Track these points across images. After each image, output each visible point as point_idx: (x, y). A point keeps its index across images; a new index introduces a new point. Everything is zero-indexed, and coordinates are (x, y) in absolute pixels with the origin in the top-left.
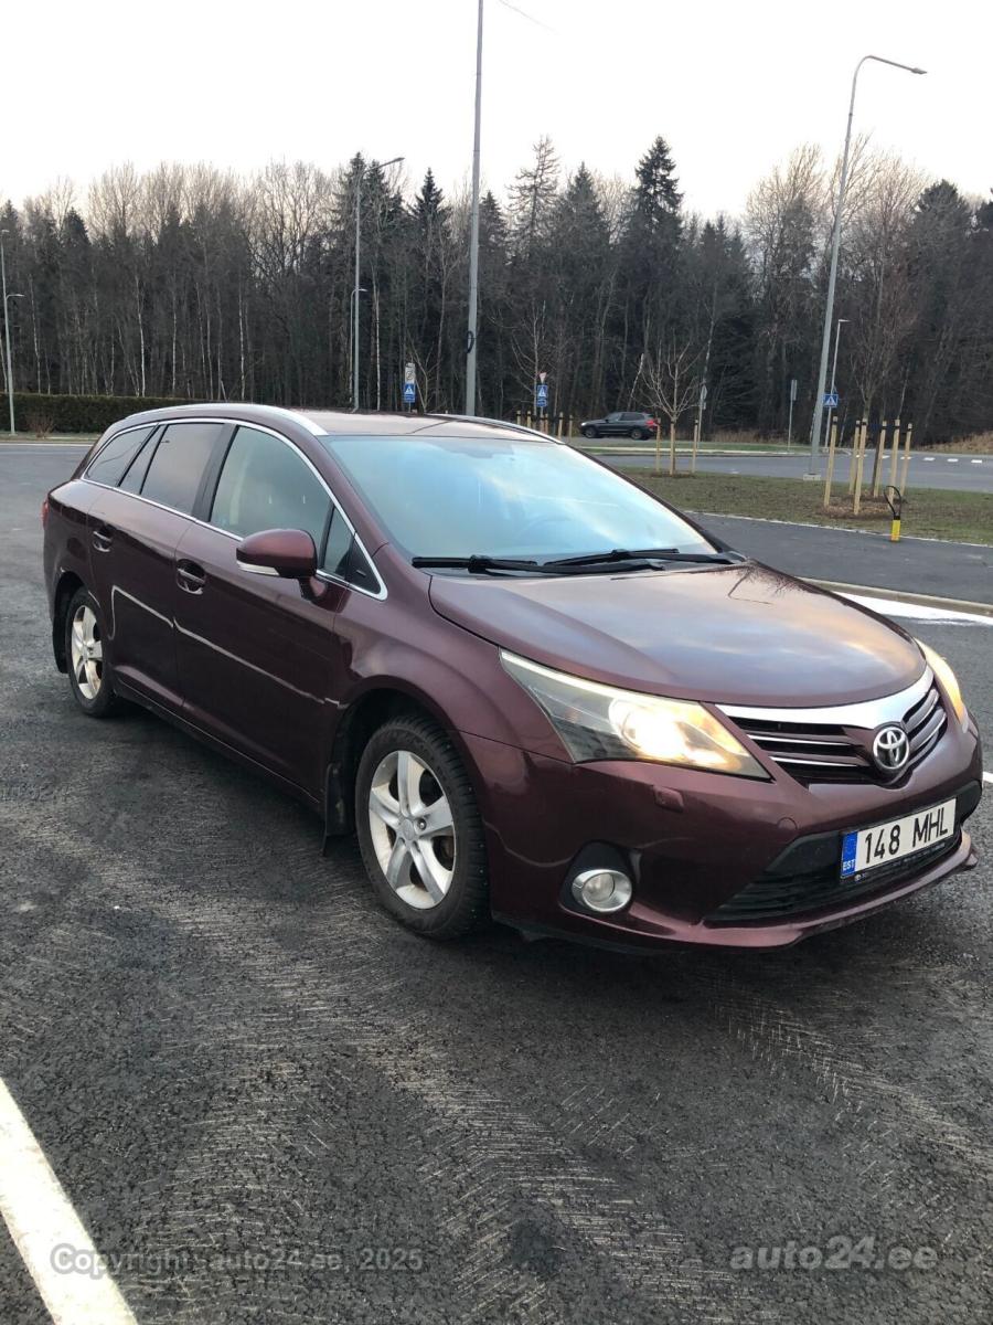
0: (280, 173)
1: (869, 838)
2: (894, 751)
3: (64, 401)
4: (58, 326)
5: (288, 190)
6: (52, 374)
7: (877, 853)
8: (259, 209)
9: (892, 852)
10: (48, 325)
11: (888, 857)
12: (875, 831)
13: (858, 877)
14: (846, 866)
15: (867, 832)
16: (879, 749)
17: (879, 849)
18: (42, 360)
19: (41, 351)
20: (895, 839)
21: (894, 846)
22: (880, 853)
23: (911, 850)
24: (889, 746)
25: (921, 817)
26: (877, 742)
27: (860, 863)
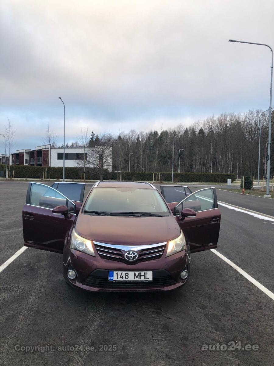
0: (252, 113)
1: (117, 274)
2: (131, 257)
3: (186, 174)
4: (193, 156)
5: (254, 117)
6: (190, 167)
7: (120, 277)
8: (246, 123)
9: (126, 278)
10: (191, 156)
11: (124, 279)
12: (120, 273)
13: (114, 281)
14: (110, 278)
15: (117, 272)
16: (126, 255)
17: (121, 277)
18: (188, 165)
19: (188, 162)
20: (126, 276)
21: (127, 277)
22: (122, 278)
23: (133, 279)
24: (130, 255)
25: (137, 273)
26: (126, 254)
27: (115, 278)
